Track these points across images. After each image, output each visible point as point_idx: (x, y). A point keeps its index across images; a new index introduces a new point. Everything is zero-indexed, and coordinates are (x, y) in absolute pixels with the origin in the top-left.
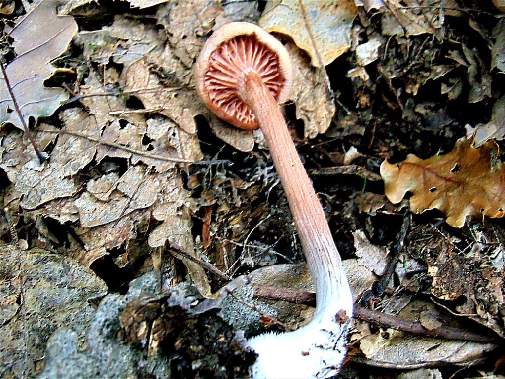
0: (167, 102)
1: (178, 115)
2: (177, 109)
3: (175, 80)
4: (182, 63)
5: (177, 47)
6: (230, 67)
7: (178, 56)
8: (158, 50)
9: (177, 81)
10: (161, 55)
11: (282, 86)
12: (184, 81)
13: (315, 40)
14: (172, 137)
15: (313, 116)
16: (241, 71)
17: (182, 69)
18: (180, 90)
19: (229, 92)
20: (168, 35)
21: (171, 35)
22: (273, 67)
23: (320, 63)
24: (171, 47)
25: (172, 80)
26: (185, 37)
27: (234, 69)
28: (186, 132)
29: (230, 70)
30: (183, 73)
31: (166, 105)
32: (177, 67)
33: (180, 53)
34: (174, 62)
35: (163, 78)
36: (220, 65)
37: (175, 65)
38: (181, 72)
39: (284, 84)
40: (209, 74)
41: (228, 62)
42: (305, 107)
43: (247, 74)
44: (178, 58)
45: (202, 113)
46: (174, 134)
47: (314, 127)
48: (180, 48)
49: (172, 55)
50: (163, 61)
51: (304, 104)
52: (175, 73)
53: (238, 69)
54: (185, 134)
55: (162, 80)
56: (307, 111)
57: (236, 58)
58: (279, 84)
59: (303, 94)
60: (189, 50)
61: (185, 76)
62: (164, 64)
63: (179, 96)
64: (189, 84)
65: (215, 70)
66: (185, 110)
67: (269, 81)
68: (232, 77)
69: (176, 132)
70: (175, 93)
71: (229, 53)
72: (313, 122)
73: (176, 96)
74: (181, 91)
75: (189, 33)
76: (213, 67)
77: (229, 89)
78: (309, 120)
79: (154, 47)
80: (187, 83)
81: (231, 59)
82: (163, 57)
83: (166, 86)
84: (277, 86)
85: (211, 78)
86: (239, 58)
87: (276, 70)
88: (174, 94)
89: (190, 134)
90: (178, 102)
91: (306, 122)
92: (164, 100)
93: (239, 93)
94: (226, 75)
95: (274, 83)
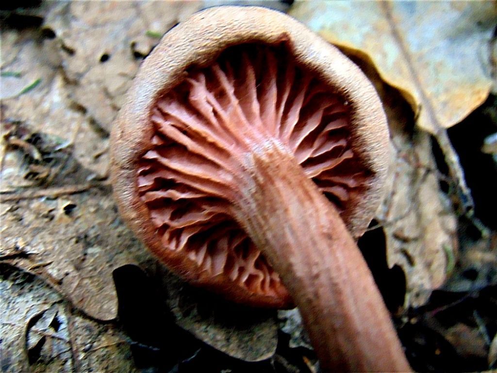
0: (44, 229)
1: (70, 269)
2: (68, 248)
3: (71, 165)
4: (93, 122)
5: (83, 81)
6: (212, 137)
7: (85, 104)
8: (41, 89)
9: (78, 167)
10: (42, 100)
11: (361, 190)
12: (94, 167)
13: (416, 65)
14: (51, 332)
15: (418, 249)
16: (246, 148)
17: (92, 134)
18: (81, 192)
19: (208, 209)
20: (63, 54)
21: (71, 52)
22: (333, 136)
23: (434, 121)
24: (67, 82)
25: (63, 168)
26: (105, 58)
27: (222, 143)
28: (91, 318)
29: (213, 146)
30: (95, 148)
31: (38, 239)
32: (80, 130)
33: (88, 96)
34: (73, 119)
35: (37, 162)
36: (185, 130)
37: (74, 126)
38: (90, 145)
39: (367, 183)
40: (152, 155)
41: (208, 123)
42: (401, 229)
43: (265, 158)
44: (82, 109)
45: (138, 258)
46: (56, 324)
47: (421, 278)
48: (90, 83)
49: (69, 101)
50: (45, 116)
51: (399, 224)
52: (72, 147)
53: (238, 142)
54: (88, 323)
55: (34, 168)
56: (405, 240)
57: (230, 109)
58: (351, 183)
59: (396, 198)
60: (112, 89)
61: (98, 156)
62: (48, 124)
63: (77, 212)
64: (105, 179)
65: (169, 147)
66: (90, 251)
67: (324, 173)
68: (217, 166)
69: (63, 317)
70: (68, 203)
71: (211, 98)
72: (419, 265)
73: (69, 210)
74: (85, 197)
75: (115, 48)
76: (162, 136)
77: (211, 200)
78: (411, 261)
79: (32, 82)
80: (103, 173)
81: (215, 112)
82: (46, 106)
83: (43, 184)
84: (345, 187)
85: (156, 166)
86: (239, 110)
87: (342, 143)
88: (63, 204)
89: (99, 322)
90: (71, 229)
91: (406, 268)
92: (36, 224)
93: (239, 216)
94: (201, 160)
95: (336, 179)
